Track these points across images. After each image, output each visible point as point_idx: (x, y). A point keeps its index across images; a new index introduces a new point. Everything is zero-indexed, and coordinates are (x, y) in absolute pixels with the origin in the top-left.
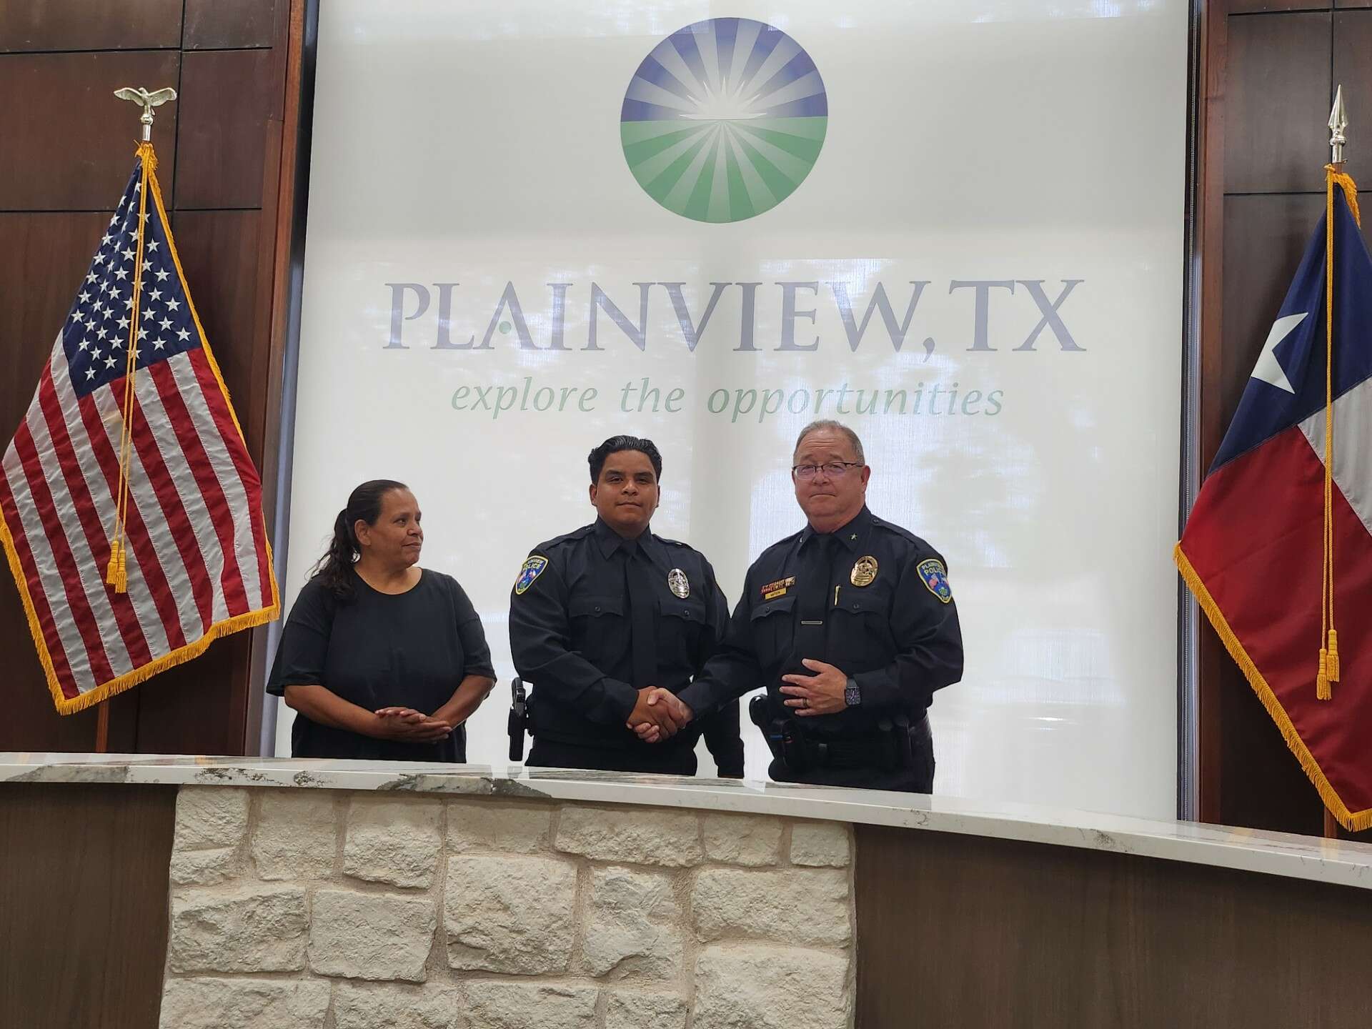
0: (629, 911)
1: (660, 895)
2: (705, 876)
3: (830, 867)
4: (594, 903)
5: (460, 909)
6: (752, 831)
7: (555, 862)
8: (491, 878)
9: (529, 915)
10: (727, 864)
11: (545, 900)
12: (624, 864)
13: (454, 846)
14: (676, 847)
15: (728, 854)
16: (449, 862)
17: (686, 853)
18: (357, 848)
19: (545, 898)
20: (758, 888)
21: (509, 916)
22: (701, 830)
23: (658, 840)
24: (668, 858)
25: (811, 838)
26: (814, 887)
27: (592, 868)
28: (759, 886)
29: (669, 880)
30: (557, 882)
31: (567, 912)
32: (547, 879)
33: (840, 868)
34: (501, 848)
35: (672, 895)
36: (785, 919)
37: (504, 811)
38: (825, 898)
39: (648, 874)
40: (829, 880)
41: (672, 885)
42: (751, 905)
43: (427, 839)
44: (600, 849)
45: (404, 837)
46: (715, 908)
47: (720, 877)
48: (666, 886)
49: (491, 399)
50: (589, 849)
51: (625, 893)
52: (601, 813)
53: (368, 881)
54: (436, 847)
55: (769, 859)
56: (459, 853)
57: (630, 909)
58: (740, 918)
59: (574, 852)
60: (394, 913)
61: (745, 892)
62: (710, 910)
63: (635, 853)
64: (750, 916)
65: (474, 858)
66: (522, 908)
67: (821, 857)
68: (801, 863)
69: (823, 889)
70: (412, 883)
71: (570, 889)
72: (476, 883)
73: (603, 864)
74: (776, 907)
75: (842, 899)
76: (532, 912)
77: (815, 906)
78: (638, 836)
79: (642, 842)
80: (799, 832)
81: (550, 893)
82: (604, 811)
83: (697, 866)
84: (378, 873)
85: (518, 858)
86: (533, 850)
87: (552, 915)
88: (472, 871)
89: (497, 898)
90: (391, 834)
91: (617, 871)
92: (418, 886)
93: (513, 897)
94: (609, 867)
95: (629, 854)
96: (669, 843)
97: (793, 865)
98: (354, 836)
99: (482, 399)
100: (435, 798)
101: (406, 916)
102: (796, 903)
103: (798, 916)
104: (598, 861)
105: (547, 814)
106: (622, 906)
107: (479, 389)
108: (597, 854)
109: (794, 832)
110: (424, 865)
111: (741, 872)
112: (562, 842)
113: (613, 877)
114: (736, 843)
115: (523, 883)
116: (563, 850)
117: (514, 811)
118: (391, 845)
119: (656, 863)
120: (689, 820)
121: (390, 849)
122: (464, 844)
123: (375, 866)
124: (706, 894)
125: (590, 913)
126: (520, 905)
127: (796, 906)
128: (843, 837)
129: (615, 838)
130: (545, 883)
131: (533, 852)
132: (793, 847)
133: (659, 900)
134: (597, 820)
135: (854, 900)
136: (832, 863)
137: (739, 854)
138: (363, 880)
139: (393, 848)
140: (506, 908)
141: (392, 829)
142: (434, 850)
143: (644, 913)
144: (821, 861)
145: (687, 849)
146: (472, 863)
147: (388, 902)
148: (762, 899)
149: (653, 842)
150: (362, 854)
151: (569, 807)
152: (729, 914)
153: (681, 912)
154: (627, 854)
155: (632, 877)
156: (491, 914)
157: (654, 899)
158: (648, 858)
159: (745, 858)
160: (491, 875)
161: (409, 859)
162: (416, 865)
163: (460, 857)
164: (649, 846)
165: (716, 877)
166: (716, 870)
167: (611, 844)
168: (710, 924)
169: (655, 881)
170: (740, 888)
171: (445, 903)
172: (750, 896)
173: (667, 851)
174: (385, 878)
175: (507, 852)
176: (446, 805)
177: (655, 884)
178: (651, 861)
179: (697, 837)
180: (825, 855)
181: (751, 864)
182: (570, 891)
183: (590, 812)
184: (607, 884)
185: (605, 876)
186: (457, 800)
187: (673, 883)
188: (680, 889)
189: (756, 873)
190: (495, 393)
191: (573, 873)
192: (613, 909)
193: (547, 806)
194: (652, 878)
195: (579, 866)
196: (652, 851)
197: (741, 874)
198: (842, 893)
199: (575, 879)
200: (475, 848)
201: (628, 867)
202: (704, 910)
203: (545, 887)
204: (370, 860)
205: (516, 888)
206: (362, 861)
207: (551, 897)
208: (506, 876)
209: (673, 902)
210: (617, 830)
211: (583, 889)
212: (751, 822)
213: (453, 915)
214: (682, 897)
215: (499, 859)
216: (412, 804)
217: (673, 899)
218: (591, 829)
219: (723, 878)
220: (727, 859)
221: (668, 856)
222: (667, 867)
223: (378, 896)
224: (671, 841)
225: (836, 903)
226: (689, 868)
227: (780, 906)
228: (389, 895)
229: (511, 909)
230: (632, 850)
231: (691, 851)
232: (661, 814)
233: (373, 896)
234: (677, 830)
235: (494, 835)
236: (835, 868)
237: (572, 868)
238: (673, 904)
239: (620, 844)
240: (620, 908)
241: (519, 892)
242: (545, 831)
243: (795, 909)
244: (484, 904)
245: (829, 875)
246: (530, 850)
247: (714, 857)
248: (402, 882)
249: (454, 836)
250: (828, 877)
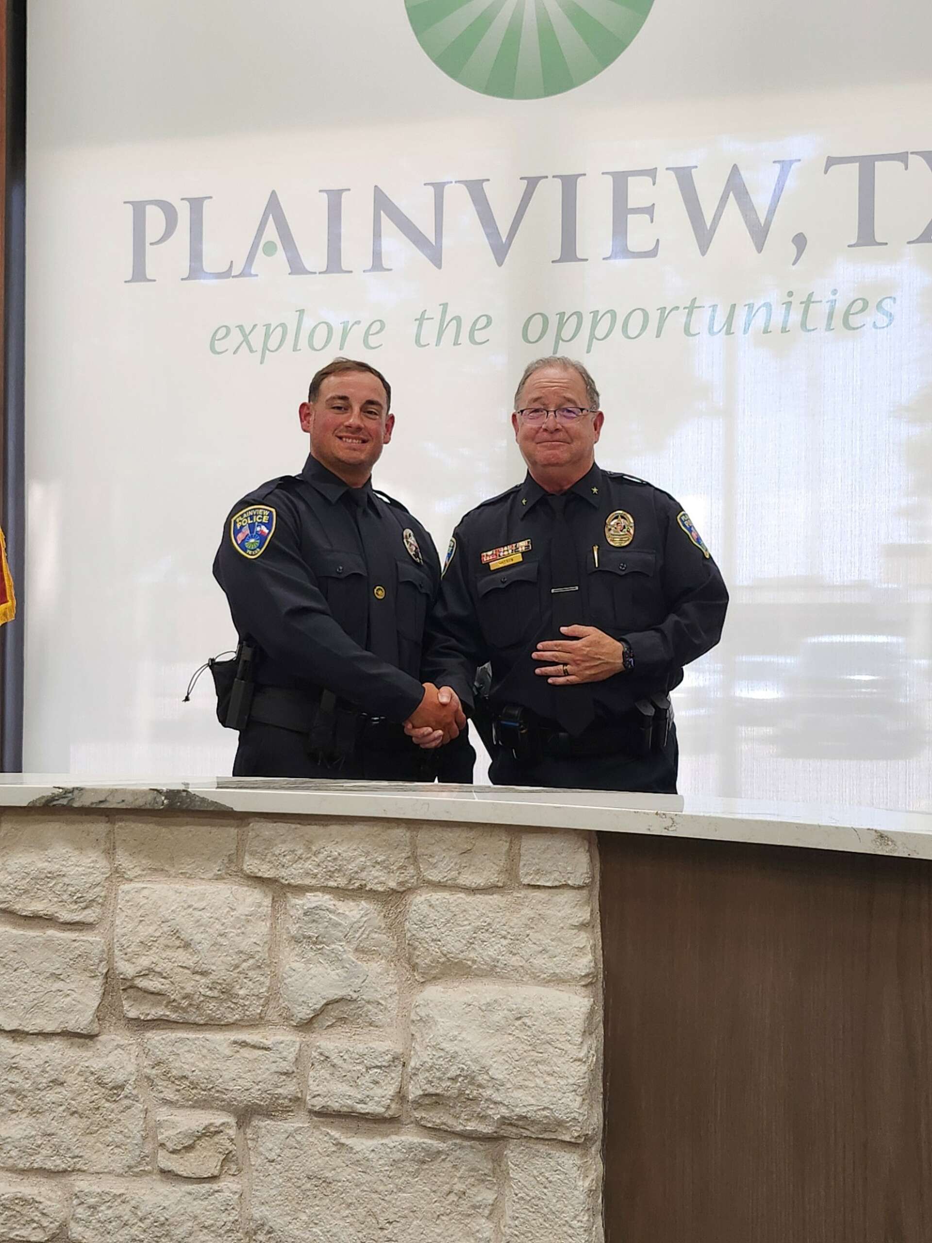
0: (333, 946)
1: (369, 926)
2: (420, 901)
3: (566, 886)
4: (293, 937)
5: (133, 946)
6: (474, 845)
7: (246, 888)
8: (168, 910)
9: (214, 953)
10: (446, 886)
11: (232, 934)
12: (325, 889)
13: (124, 872)
14: (385, 868)
15: (446, 874)
16: (120, 892)
17: (397, 874)
18: (10, 877)
19: (232, 933)
20: (483, 915)
21: (191, 954)
22: (414, 847)
23: (363, 859)
24: (376, 881)
25: (544, 852)
26: (549, 912)
27: (289, 895)
28: (484, 912)
29: (379, 907)
30: (247, 913)
31: (259, 949)
32: (235, 909)
33: (580, 888)
34: (182, 873)
35: (383, 926)
36: (514, 951)
37: (183, 828)
38: (562, 925)
39: (354, 900)
40: (566, 902)
41: (382, 914)
42: (475, 935)
43: (92, 865)
44: (295, 872)
45: (64, 863)
46: (433, 940)
47: (437, 902)
48: (376, 915)
49: (256, 339)
50: (283, 873)
51: (327, 924)
52: (296, 828)
53: (26, 916)
54: (103, 873)
55: (494, 879)
56: (131, 880)
57: (334, 943)
58: (462, 952)
59: (266, 876)
60: (58, 954)
61: (467, 919)
62: (427, 942)
63: (337, 875)
64: (474, 949)
65: (148, 886)
66: (206, 945)
67: (556, 874)
68: (533, 883)
69: (560, 914)
70: (77, 917)
71: (263, 921)
72: (151, 917)
73: (301, 890)
74: (505, 937)
75: (583, 926)
76: (218, 949)
77: (550, 935)
78: (339, 854)
79: (345, 863)
80: (529, 845)
81: (238, 926)
82: (299, 826)
83: (411, 890)
84: (36, 906)
85: (200, 884)
86: (218, 875)
87: (241, 952)
88: (146, 901)
89: (176, 933)
90: (49, 860)
91: (316, 899)
92: (83, 920)
93: (195, 932)
94: (308, 894)
95: (330, 877)
96: (377, 862)
97: (524, 885)
98: (7, 863)
99: (245, 336)
100: (101, 815)
101: (71, 957)
102: (528, 932)
103: (530, 948)
104: (296, 886)
105: (233, 831)
106: (324, 940)
107: (241, 327)
108: (292, 878)
109: (523, 844)
110: (89, 896)
111: (462, 895)
112: (251, 865)
113: (314, 905)
114: (456, 860)
115: (206, 915)
116: (252, 875)
117: (194, 829)
118: (50, 873)
119: (361, 887)
120: (400, 833)
121: (49, 878)
122: (137, 869)
123: (32, 898)
124: (422, 924)
125: (288, 949)
126: (203, 941)
127: (528, 935)
128: (581, 850)
129: (314, 858)
130: (232, 914)
131: (218, 878)
132: (522, 864)
133: (367, 933)
134: (290, 837)
135: (599, 926)
136: (569, 882)
137: (459, 873)
138: (20, 915)
139: (51, 876)
140: (187, 945)
141: (50, 853)
142: (100, 878)
143: (350, 948)
144: (555, 880)
145: (398, 869)
146: (145, 893)
147: (50, 940)
148: (487, 928)
149: (357, 862)
150: (16, 884)
151: (258, 822)
152: (449, 946)
153: (395, 946)
154: (328, 877)
155: (334, 905)
156: (169, 953)
157: (361, 931)
158: (353, 882)
159: (467, 878)
160: (168, 905)
161: (70, 889)
162: (80, 895)
163: (133, 885)
164: (352, 866)
165: (433, 902)
166: (433, 894)
167: (308, 865)
168: (428, 959)
169: (361, 910)
170: (461, 916)
171: (115, 940)
172: (473, 924)
173: (374, 873)
174: (45, 912)
175: (188, 878)
176: (113, 823)
177: (362, 912)
178: (356, 885)
179: (409, 854)
180: (560, 873)
181: (474, 885)
182: (264, 923)
183: (282, 827)
184: (305, 914)
185: (303, 905)
186: (125, 817)
187: (385, 911)
188: (393, 918)
189: (481, 896)
190: (260, 331)
191: (268, 901)
192: (315, 943)
193: (233, 821)
194: (358, 905)
195: (274, 892)
196: (357, 872)
197: (461, 898)
198: (581, 919)
199: (270, 909)
200: (151, 875)
201: (330, 893)
202: (420, 943)
203: (232, 919)
204: (26, 891)
205: (198, 921)
206: (16, 892)
207: (239, 931)
208: (186, 906)
209: (384, 934)
210: (314, 849)
211: (279, 921)
212: (472, 834)
213: (126, 954)
214: (395, 927)
215: (177, 886)
216: (73, 822)
217: (384, 931)
218: (284, 848)
219: (441, 903)
220: (445, 879)
221: (376, 878)
222: (375, 891)
223: (38, 934)
224: (379, 860)
225: (575, 931)
226: (402, 893)
227: (509, 936)
228: (51, 932)
229: (192, 946)
230: (333, 872)
231: (403, 871)
232: (365, 828)
233: (31, 933)
234: (385, 845)
235: (172, 858)
236: (573, 888)
237: (266, 896)
238: (385, 936)
239: (319, 865)
240: (321, 943)
241: (202, 925)
242: (232, 852)
243: (527, 939)
244: (161, 940)
245: (567, 896)
246: (215, 875)
247: (430, 878)
248: (65, 916)
249: (123, 860)
250: (565, 900)
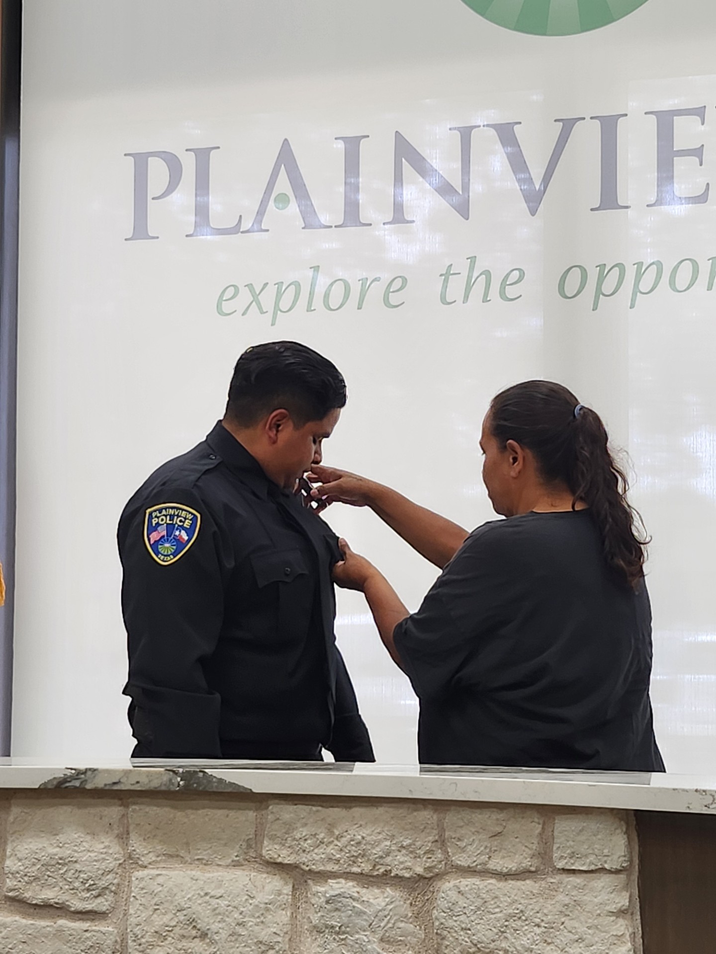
0: (357, 936)
1: (395, 915)
2: (448, 887)
3: (603, 870)
4: (315, 927)
5: (147, 936)
6: (505, 827)
7: (265, 875)
8: (184, 897)
9: (232, 944)
10: (475, 871)
11: (251, 924)
12: (348, 876)
13: (138, 858)
14: (411, 852)
15: (475, 859)
16: (133, 879)
17: (424, 859)
18: (20, 864)
19: (251, 922)
20: (514, 901)
21: (207, 944)
22: (442, 830)
23: (388, 843)
24: (402, 866)
25: (578, 834)
26: (585, 898)
27: (310, 882)
28: (516, 898)
29: (405, 895)
30: (267, 901)
31: (280, 939)
32: (253, 897)
33: (617, 872)
34: (198, 859)
35: (410, 915)
36: (549, 941)
37: (200, 812)
38: (598, 912)
39: (379, 887)
40: (603, 887)
41: (409, 902)
42: (506, 923)
43: (105, 850)
44: (317, 858)
45: (76, 848)
46: (462, 929)
47: (467, 889)
48: (402, 903)
49: (267, 299)
50: (304, 858)
51: (350, 912)
52: (317, 811)
53: (36, 905)
54: (116, 859)
55: (526, 863)
56: (146, 867)
57: (357, 932)
58: (494, 941)
59: (286, 862)
60: (69, 945)
61: (498, 907)
62: (456, 931)
63: (360, 861)
64: (506, 938)
65: (164, 872)
66: (224, 934)
67: (592, 858)
68: (567, 867)
69: (596, 900)
70: (89, 906)
71: (283, 910)
72: (166, 905)
73: (323, 876)
74: (539, 926)
75: (621, 913)
76: (236, 940)
77: (586, 922)
78: (363, 838)
79: (369, 847)
80: (563, 827)
81: (257, 915)
82: (320, 808)
83: (439, 876)
84: (47, 894)
85: (218, 871)
86: (235, 861)
87: (261, 942)
88: (160, 889)
89: (192, 922)
90: (61, 845)
91: (340, 885)
92: (95, 909)
93: (212, 921)
94: (329, 881)
95: (354, 862)
96: (402, 847)
97: (559, 869)
98: (16, 849)
99: (255, 297)
100: (114, 798)
101: (83, 948)
102: (563, 920)
103: (565, 937)
104: (319, 872)
105: (251, 814)
106: (348, 929)
107: (250, 286)
108: (313, 864)
109: (557, 825)
110: (102, 883)
111: (493, 881)
112: (271, 850)
113: (337, 893)
114: (486, 843)
115: (223, 903)
116: (272, 860)
117: (210, 812)
118: (61, 859)
119: (387, 873)
120: (426, 815)
121: (60, 864)
122: (151, 855)
123: (42, 886)
124: (450, 910)
125: (309, 939)
126: (221, 931)
127: (563, 923)
128: (619, 831)
129: (336, 842)
130: (251, 901)
131: (236, 864)
132: (555, 848)
133: (393, 921)
134: (311, 820)
135: (639, 913)
136: (607, 866)
137: (490, 857)
138: (30, 904)
139: (63, 862)
140: (204, 935)
141: (62, 838)
142: (113, 864)
143: (375, 939)
144: (591, 863)
145: (425, 853)
146: (160, 880)
147: (60, 931)
148: (519, 916)
149: (383, 845)
150: (26, 870)
151: (278, 804)
152: (479, 935)
153: (423, 936)
154: (351, 863)
155: (358, 893)
156: (185, 944)
157: (386, 920)
158: (377, 868)
159: (498, 863)
160: (183, 893)
161: (82, 875)
162: (92, 883)
163: (146, 872)
164: (377, 851)
165: (462, 889)
166: (462, 880)
167: (330, 850)
168: (457, 950)
169: (387, 897)
170: (492, 902)
171: (129, 930)
172: (505, 912)
173: (400, 858)
174: (56, 901)
175: (205, 865)
176: (126, 806)
177: (387, 900)
178: (382, 870)
179: (437, 838)
180: (596, 856)
181: (505, 870)
182: (284, 912)
183: (303, 810)
184: (327, 902)
185: (326, 892)
186: (140, 800)
187: (411, 899)
188: (420, 906)
189: (512, 882)
190: (272, 290)
191: (288, 889)
192: (338, 933)
193: (251, 804)
194: (383, 893)
195: (295, 880)
196: (381, 857)
197: (492, 884)
198: (619, 905)
199: (290, 897)
200: (165, 861)
201: (353, 880)
202: (449, 932)
203: (251, 908)
204: (36, 879)
205: (215, 910)
206: (26, 879)
207: (258, 920)
208: (202, 894)
209: (411, 923)
210: (337, 833)
211: (300, 910)
212: (502, 816)
213: (140, 945)
214: (421, 916)
215: (194, 873)
216: (86, 806)
217: (411, 920)
218: (305, 832)
219: (471, 889)
220: (475, 864)
221: (402, 863)
222: (401, 877)
223: (49, 924)
224: (405, 844)
225: (613, 918)
226: (430, 879)
227: (543, 924)
228: (62, 922)
229: (209, 936)
230: (357, 857)
231: (430, 856)
232: (391, 809)
233: (43, 923)
234: (411, 829)
235: (187, 844)
236: (610, 872)
237: (286, 883)
238: (412, 926)
239: (341, 850)
240: (344, 933)
241: (219, 914)
242: (251, 837)
243: (562, 927)
244: (177, 929)
245: (602, 882)
246: (233, 861)
247: (459, 862)
248: (77, 904)
249: (137, 845)
250: (602, 884)
